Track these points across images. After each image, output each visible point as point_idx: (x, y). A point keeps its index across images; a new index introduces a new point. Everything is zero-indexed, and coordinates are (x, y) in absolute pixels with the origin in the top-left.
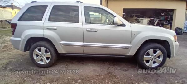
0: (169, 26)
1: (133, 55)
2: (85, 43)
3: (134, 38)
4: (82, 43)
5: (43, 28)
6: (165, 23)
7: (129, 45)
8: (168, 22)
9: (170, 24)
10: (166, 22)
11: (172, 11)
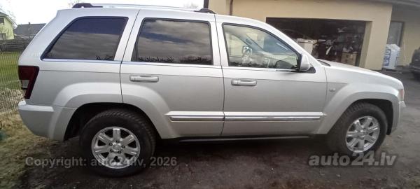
0: (353, 56)
1: (326, 133)
2: (227, 113)
3: (331, 98)
4: (221, 113)
5: (119, 78)
6: (344, 50)
7: (321, 114)
8: (351, 48)
9: (356, 52)
10: (347, 48)
11: (363, 24)
